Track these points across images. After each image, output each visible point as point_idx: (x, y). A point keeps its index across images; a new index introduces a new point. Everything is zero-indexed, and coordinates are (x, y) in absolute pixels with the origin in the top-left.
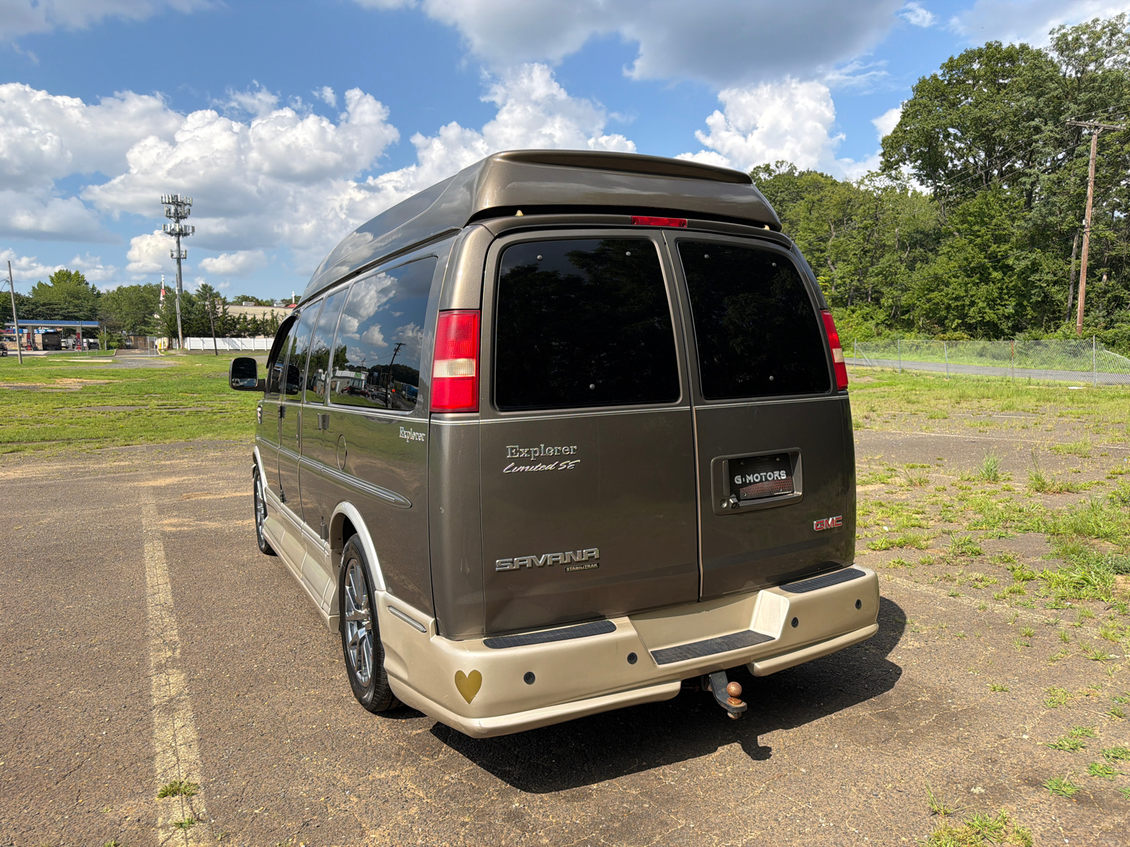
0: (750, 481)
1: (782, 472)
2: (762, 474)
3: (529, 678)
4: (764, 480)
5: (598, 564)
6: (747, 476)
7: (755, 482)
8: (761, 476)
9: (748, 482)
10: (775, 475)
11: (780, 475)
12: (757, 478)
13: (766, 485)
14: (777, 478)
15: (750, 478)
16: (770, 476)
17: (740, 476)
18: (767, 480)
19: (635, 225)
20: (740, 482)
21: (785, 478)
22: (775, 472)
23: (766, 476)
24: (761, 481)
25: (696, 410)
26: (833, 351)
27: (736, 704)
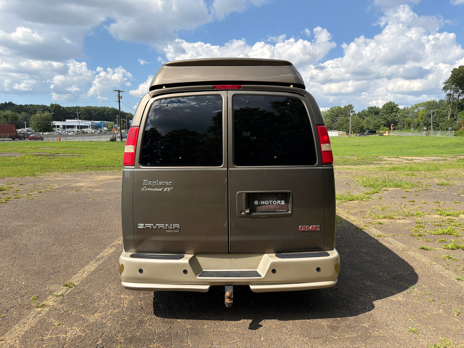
0: (263, 204)
1: (282, 201)
2: (270, 201)
3: (141, 271)
4: (271, 204)
5: (180, 231)
6: (261, 201)
7: (265, 205)
8: (269, 202)
9: (261, 204)
10: (278, 203)
11: (281, 203)
12: (267, 203)
13: (272, 206)
14: (279, 203)
15: (263, 202)
16: (275, 203)
17: (257, 201)
18: (272, 204)
19: (215, 89)
20: (257, 204)
21: (284, 204)
22: (278, 201)
23: (272, 203)
24: (269, 204)
25: (230, 170)
26: (322, 145)
27: (229, 301)
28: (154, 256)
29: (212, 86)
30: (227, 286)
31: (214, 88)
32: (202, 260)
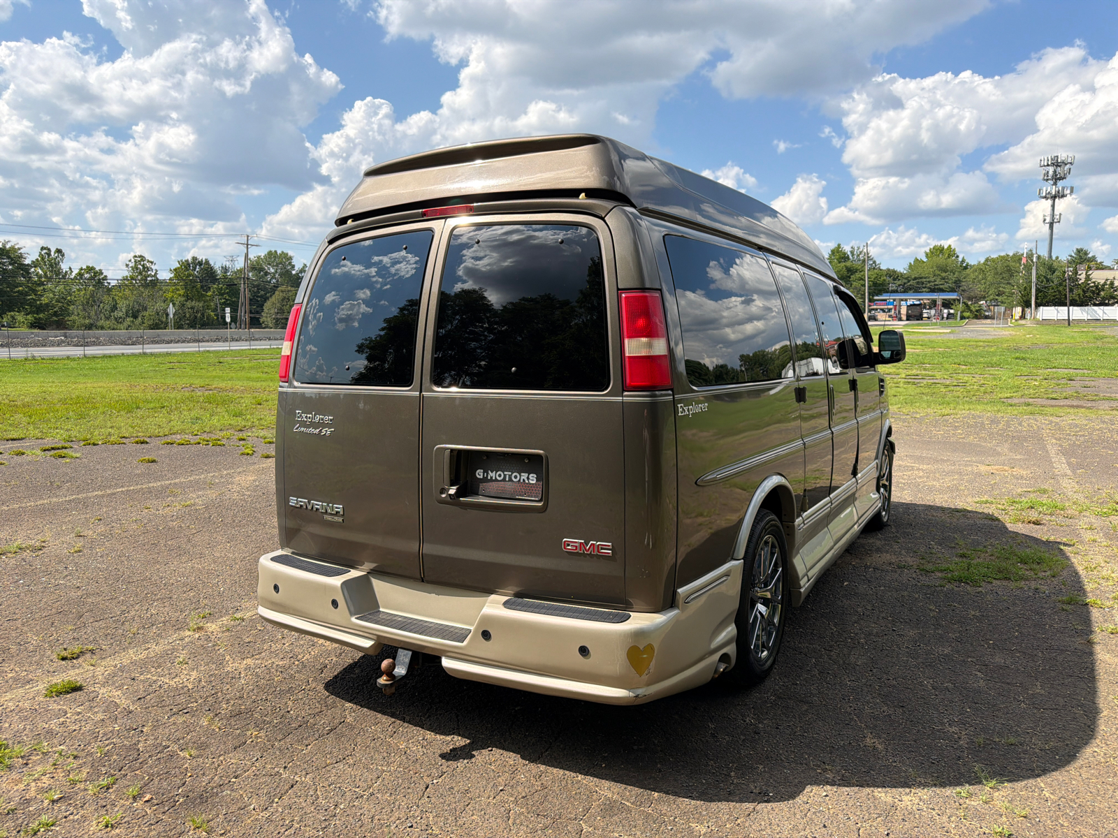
0: (491, 477)
1: (531, 475)
2: (506, 473)
3: (276, 588)
4: (507, 479)
5: (343, 520)
6: (490, 472)
7: (496, 480)
8: (505, 475)
9: (489, 478)
10: (522, 478)
11: (528, 478)
12: (500, 476)
13: (508, 485)
14: (524, 480)
15: (492, 475)
16: (516, 477)
17: (482, 471)
18: (510, 480)
19: (425, 218)
20: (481, 477)
21: (534, 482)
22: (522, 474)
23: (510, 476)
24: (504, 480)
25: (423, 397)
26: (626, 341)
27: (386, 680)
28: (304, 564)
29: (421, 210)
30: (402, 650)
31: (424, 214)
32: (381, 587)
